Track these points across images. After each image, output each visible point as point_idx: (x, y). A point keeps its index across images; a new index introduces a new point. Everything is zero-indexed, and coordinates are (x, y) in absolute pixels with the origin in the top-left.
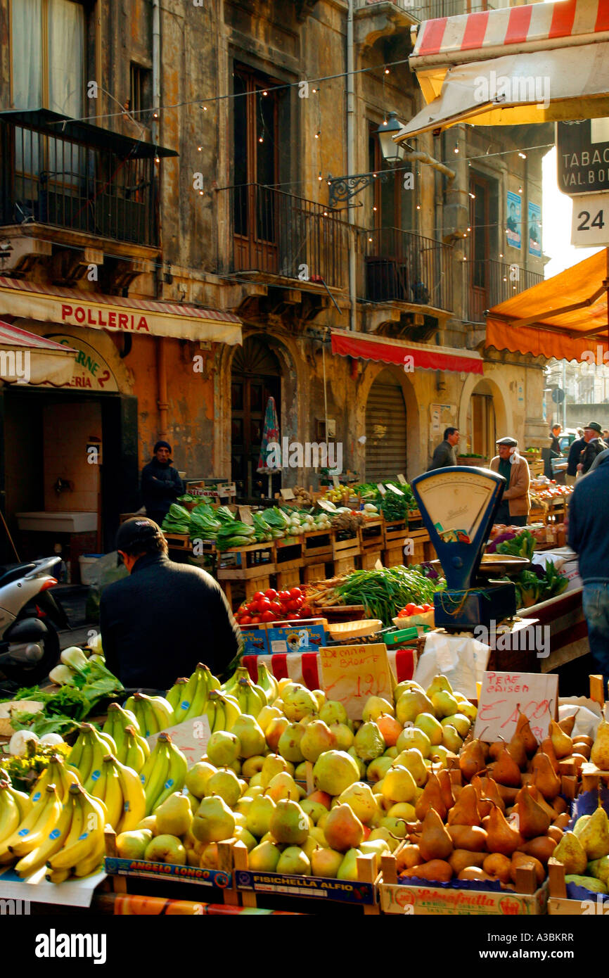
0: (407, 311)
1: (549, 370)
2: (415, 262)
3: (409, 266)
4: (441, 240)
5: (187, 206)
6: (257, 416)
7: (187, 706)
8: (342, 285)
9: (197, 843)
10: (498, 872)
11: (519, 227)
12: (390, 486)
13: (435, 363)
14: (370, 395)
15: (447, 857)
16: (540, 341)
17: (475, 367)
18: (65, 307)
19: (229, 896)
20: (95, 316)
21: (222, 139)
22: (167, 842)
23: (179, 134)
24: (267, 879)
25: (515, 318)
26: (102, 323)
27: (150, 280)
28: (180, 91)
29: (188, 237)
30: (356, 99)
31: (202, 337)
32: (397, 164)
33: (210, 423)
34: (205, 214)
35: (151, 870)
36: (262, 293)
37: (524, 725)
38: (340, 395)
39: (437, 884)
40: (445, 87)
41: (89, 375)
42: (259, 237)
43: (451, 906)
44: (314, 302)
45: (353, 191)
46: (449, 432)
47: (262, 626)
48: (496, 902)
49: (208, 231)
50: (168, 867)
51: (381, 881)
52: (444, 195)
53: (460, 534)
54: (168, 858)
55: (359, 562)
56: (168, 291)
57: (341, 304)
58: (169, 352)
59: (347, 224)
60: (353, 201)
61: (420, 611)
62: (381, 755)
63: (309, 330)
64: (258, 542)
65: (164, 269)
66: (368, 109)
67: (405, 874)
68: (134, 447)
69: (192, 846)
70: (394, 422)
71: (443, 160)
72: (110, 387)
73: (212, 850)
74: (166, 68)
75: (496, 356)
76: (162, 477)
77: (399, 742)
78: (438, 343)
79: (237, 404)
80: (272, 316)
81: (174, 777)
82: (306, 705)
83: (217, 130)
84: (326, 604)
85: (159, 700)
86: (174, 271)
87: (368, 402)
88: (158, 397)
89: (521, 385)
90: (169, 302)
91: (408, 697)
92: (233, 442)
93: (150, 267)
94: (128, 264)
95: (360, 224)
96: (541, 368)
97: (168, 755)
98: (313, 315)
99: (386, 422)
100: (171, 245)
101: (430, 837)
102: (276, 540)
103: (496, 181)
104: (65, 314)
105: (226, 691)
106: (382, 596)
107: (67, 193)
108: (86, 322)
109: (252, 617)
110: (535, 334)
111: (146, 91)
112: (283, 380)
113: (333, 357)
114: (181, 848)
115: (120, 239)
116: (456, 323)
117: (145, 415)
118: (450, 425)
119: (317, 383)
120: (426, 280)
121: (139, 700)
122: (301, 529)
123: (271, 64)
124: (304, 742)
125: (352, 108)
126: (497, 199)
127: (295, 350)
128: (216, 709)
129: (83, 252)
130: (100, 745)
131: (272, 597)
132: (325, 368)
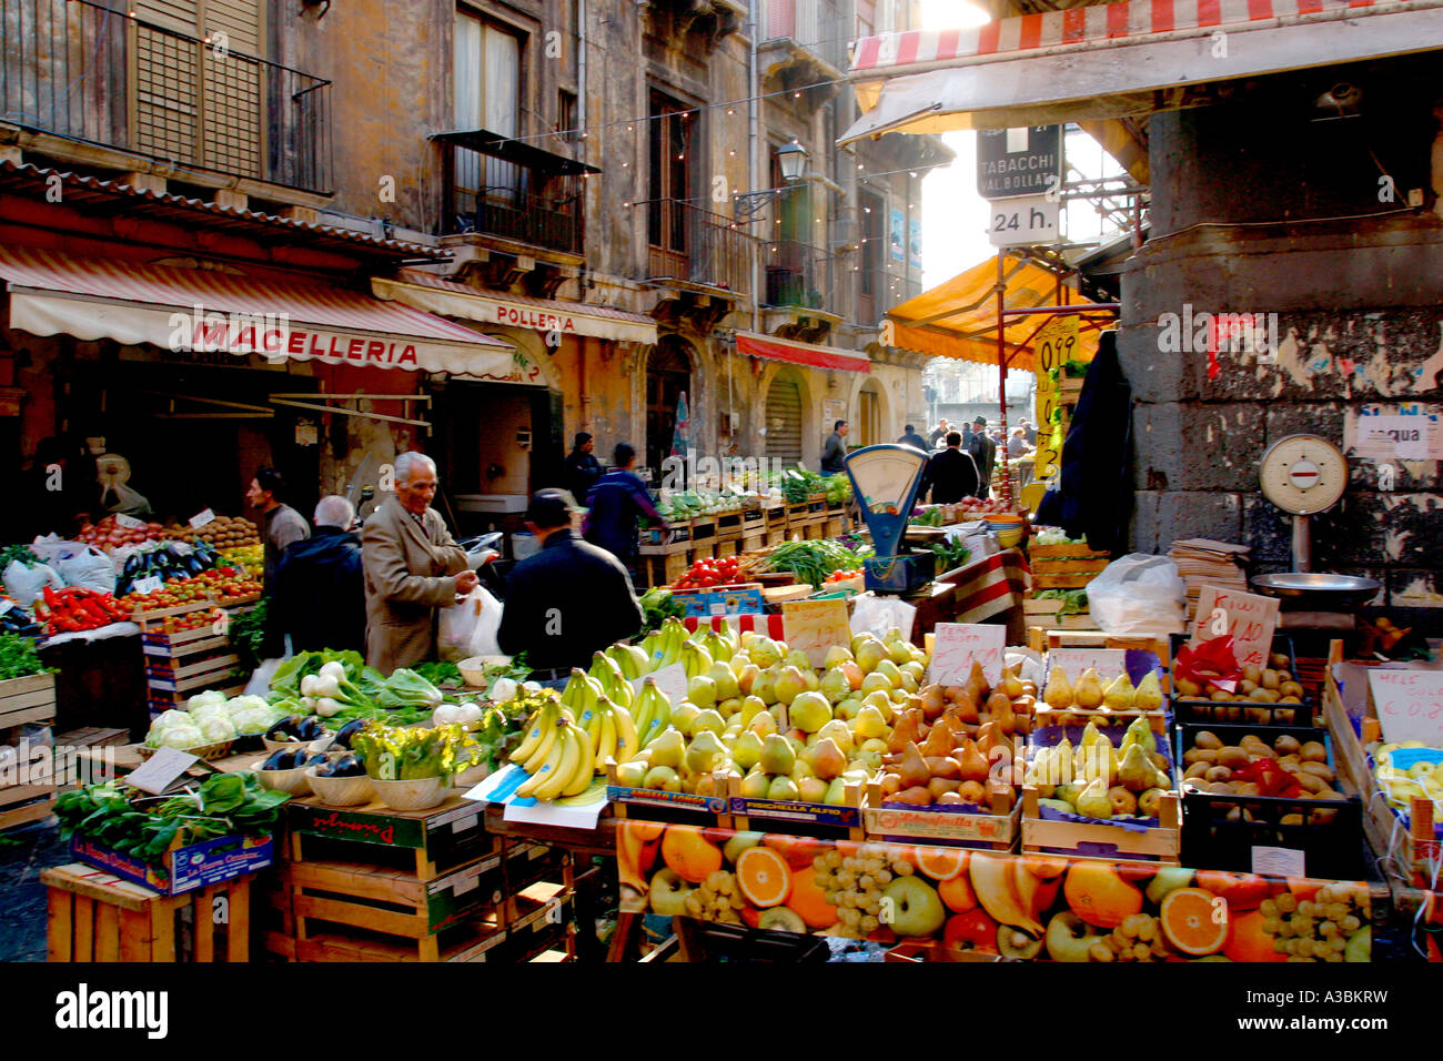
0: (804, 315)
1: (930, 370)
2: (811, 271)
3: (804, 274)
4: (832, 251)
5: (608, 219)
6: (669, 410)
7: (661, 655)
8: (745, 292)
9: (691, 774)
10: (974, 797)
11: (902, 240)
12: (791, 472)
13: (826, 361)
14: (770, 392)
15: (925, 784)
16: (930, 341)
17: (863, 367)
18: (501, 308)
19: (723, 820)
20: (527, 317)
21: (639, 159)
22: (662, 772)
23: (601, 154)
24: (759, 805)
25: (910, 320)
26: (533, 324)
27: (575, 284)
28: (602, 115)
29: (609, 246)
30: (759, 123)
31: (621, 336)
32: (796, 182)
33: (628, 415)
34: (624, 226)
35: (650, 797)
36: (675, 298)
37: (977, 671)
38: (742, 390)
39: (918, 808)
40: (881, 98)
41: (520, 370)
42: (673, 247)
43: (931, 827)
44: (721, 307)
45: (755, 206)
46: (839, 424)
47: (702, 591)
48: (974, 823)
49: (626, 241)
50: (666, 795)
51: (867, 805)
52: (836, 211)
53: (890, 506)
54: (665, 786)
55: (765, 540)
56: (591, 295)
57: (744, 308)
58: (592, 351)
59: (750, 236)
60: (755, 215)
61: (847, 577)
62: (847, 697)
63: (716, 332)
64: (677, 521)
65: (587, 276)
66: (769, 133)
67: (887, 799)
68: (560, 437)
69: (686, 776)
70: (791, 416)
71: (836, 180)
72: (539, 381)
73: (705, 780)
74: (590, 94)
75: (880, 357)
76: (586, 465)
77: (863, 685)
78: (830, 344)
79: (651, 398)
80: (683, 319)
81: (660, 717)
82: (773, 653)
83: (635, 150)
84: (758, 572)
85: (635, 649)
86: (596, 277)
87: (768, 398)
88: (582, 391)
89: (902, 384)
90: (592, 304)
91: (869, 646)
92: (648, 433)
93: (575, 273)
94: (557, 271)
95: (762, 237)
96: (920, 368)
97: (653, 697)
98: (719, 319)
99: (784, 416)
100: (594, 254)
101: (910, 767)
102: (693, 519)
103: (882, 200)
104: (500, 315)
105: (698, 641)
106: (811, 564)
107: (503, 206)
108: (518, 323)
109: (693, 582)
110: (926, 334)
111: (572, 115)
112: (692, 377)
113: (736, 356)
114: (676, 778)
115: (550, 247)
116: (846, 327)
117: (570, 407)
118: (839, 419)
119: (723, 380)
120: (820, 288)
121: (618, 649)
122: (714, 510)
123: (682, 91)
124: (778, 685)
125: (754, 131)
126: (882, 216)
127: (703, 350)
128: (689, 658)
129: (516, 259)
130: (590, 688)
131: (710, 564)
132: (730, 366)
